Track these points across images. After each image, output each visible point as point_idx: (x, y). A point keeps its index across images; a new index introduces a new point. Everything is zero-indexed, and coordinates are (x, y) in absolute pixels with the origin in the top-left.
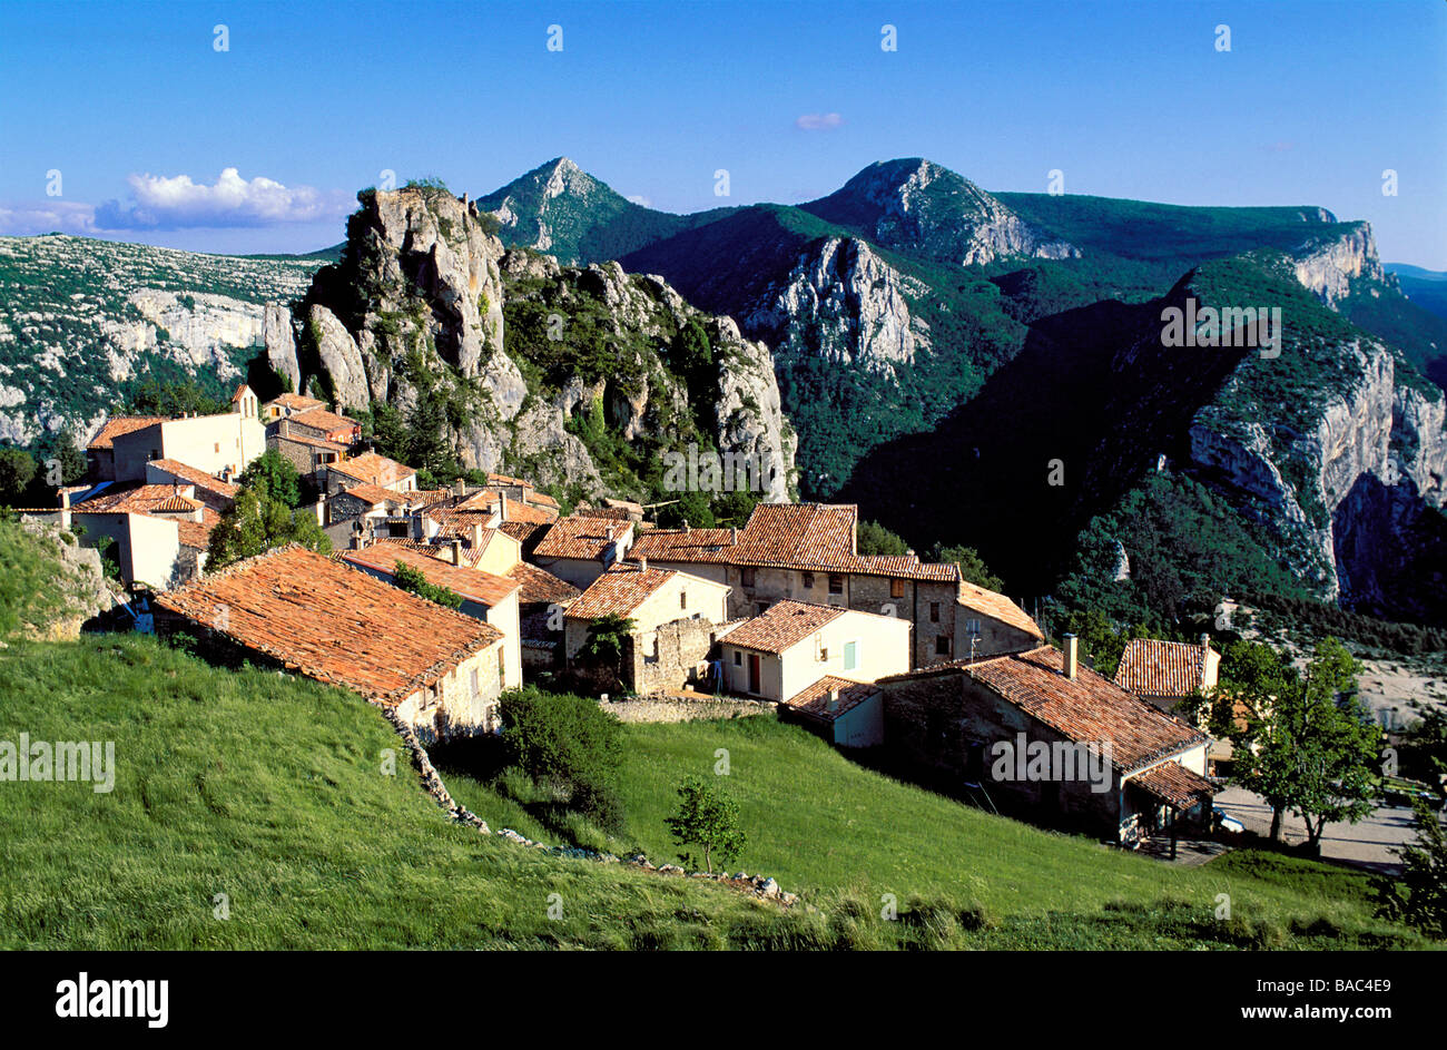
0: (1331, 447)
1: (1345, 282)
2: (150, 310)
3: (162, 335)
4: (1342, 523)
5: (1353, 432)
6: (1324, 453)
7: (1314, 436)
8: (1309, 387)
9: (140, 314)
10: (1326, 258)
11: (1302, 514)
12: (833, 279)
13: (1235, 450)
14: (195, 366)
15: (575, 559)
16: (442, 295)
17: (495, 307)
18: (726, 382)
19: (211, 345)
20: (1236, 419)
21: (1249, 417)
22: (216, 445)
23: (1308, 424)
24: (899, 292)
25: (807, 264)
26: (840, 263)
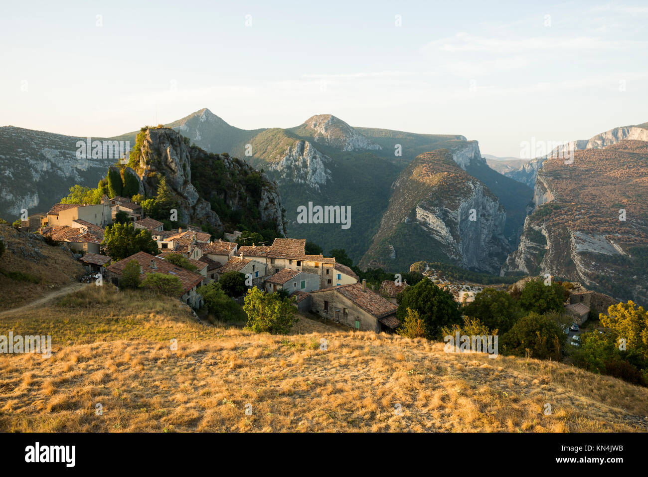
1: (469, 161)
2: (49, 156)
3: (53, 165)
9: (45, 157)
12: (300, 155)
13: (431, 216)
14: (66, 177)
15: (219, 255)
16: (171, 164)
17: (188, 168)
18: (264, 194)
19: (73, 170)
20: (431, 206)
21: (436, 205)
22: (96, 215)
23: (454, 208)
24: (321, 160)
25: (290, 150)
26: (302, 149)
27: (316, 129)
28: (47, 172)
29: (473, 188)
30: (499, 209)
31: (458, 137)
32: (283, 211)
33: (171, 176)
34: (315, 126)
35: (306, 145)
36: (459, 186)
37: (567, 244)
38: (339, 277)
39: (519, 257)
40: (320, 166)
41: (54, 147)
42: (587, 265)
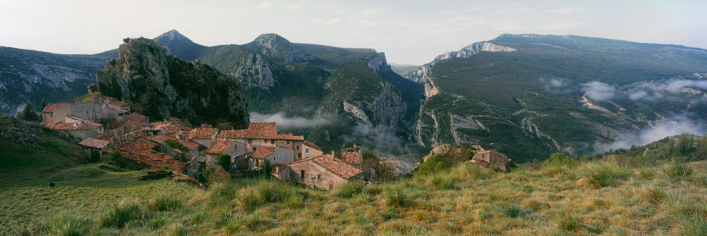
2: (39, 71)
3: (43, 78)
9: (36, 72)
12: (252, 65)
13: (355, 108)
14: (56, 88)
15: (203, 139)
16: (152, 69)
17: (167, 72)
18: (231, 92)
19: (61, 82)
20: (355, 100)
21: (358, 100)
22: (87, 111)
23: (371, 101)
24: (270, 68)
25: (245, 61)
26: (254, 61)
27: (264, 45)
28: (38, 84)
29: (383, 86)
30: (402, 102)
31: (370, 50)
32: (247, 105)
33: (152, 79)
34: (263, 42)
35: (257, 57)
36: (373, 85)
37: (448, 125)
38: (307, 151)
39: (417, 135)
40: (269, 72)
41: (43, 62)
42: (461, 137)
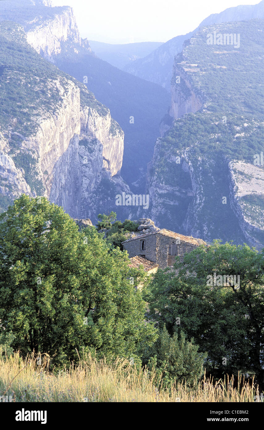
0: (44, 145)
1: (58, 44)
4: (53, 192)
5: (58, 135)
6: (41, 149)
7: (34, 138)
8: (31, 107)
10: (47, 29)
11: (28, 187)
30: (111, 130)
